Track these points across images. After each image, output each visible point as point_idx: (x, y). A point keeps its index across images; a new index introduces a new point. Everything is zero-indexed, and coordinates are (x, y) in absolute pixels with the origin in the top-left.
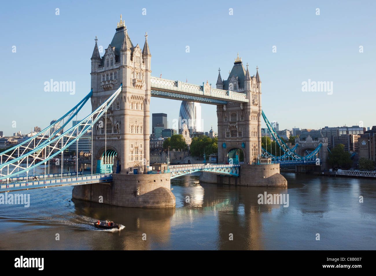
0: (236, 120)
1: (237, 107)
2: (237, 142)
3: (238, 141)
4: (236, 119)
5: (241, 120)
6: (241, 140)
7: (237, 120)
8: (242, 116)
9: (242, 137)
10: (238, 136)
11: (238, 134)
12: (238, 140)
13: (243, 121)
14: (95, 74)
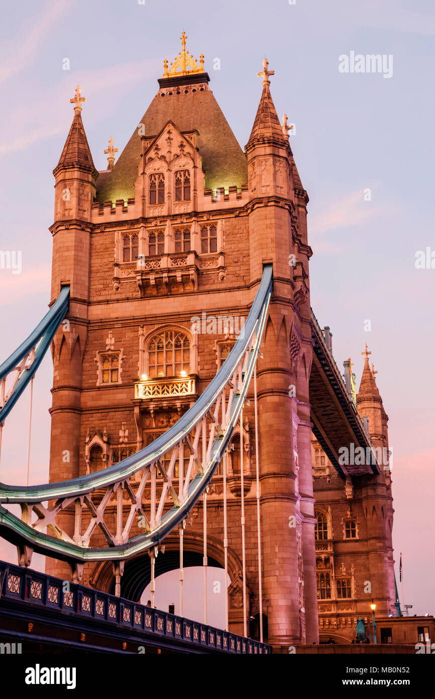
0: (326, 537)
1: (330, 490)
2: (333, 619)
3: (338, 616)
4: (326, 533)
5: (348, 536)
6: (350, 611)
7: (330, 536)
8: (350, 525)
9: (353, 597)
10: (334, 597)
11: (333, 586)
12: (333, 611)
13: (356, 541)
14: (83, 230)
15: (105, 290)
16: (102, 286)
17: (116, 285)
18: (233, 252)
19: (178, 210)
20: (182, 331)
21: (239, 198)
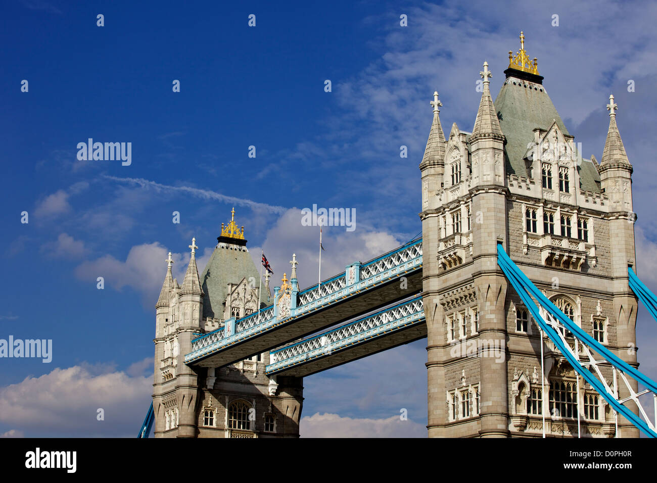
5: (267, 429)
14: (506, 196)
15: (517, 252)
16: (515, 248)
17: (525, 250)
18: (600, 246)
19: (564, 200)
20: (570, 301)
21: (603, 204)
